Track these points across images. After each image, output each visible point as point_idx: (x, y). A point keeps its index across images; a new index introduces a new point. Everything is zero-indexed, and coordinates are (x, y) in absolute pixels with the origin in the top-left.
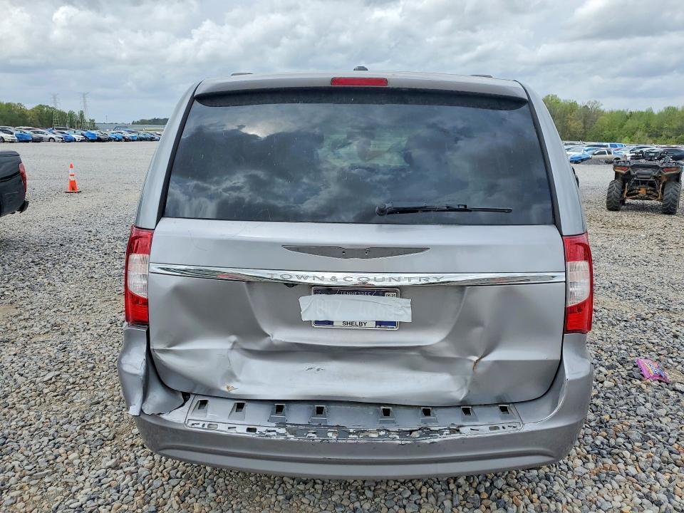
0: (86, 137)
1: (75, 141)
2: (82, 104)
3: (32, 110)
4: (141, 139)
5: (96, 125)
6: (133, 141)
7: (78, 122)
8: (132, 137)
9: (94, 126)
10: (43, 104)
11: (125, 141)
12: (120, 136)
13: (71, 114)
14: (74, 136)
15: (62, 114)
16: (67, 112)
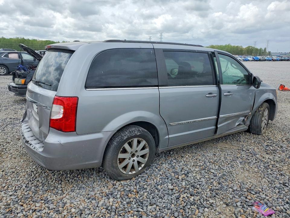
0: (254, 59)
1: (249, 60)
2: (266, 45)
3: (245, 48)
4: (282, 60)
5: (271, 54)
6: (277, 61)
7: (263, 53)
8: (277, 59)
9: (270, 54)
10: (250, 46)
11: (273, 61)
12: (271, 58)
13: (261, 49)
14: (249, 59)
15: (257, 50)
16: (259, 49)
